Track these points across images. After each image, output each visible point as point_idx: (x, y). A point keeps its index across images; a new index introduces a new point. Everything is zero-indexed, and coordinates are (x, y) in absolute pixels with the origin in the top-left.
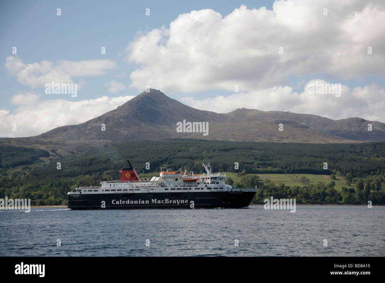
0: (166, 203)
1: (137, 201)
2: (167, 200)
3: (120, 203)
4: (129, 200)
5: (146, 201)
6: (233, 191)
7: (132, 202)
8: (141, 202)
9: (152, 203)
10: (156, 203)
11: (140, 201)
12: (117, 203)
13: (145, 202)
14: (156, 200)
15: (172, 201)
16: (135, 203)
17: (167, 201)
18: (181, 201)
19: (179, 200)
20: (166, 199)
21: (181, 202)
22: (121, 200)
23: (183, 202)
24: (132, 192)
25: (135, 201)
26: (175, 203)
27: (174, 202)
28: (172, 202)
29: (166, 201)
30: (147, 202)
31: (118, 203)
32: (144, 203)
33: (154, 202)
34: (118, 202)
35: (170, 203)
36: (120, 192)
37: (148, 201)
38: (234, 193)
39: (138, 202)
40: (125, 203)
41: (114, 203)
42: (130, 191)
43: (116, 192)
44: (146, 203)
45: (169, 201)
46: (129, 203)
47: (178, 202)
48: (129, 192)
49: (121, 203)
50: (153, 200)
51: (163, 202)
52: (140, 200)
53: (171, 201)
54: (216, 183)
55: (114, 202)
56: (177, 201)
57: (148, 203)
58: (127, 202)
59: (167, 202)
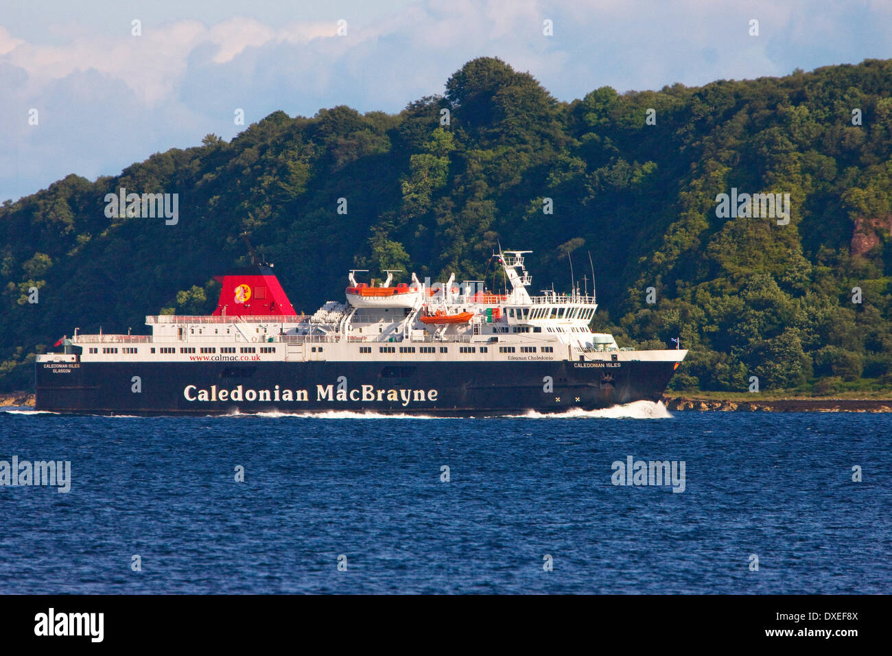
0: (365, 399)
1: (268, 392)
2: (368, 389)
3: (210, 397)
4: (240, 388)
5: (299, 393)
6: (586, 359)
7: (251, 395)
8: (281, 395)
9: (319, 400)
10: (331, 399)
11: (277, 393)
12: (200, 398)
13: (295, 396)
14: (330, 388)
15: (383, 391)
16: (261, 399)
17: (369, 392)
18: (416, 393)
19: (409, 391)
20: (364, 387)
21: (416, 399)
22: (214, 388)
23: (423, 399)
24: (250, 357)
25: (261, 393)
26: (395, 399)
27: (393, 397)
28: (384, 396)
29: (365, 393)
30: (303, 395)
31: (203, 396)
32: (290, 399)
33: (324, 397)
34: (206, 393)
35: (380, 399)
36: (210, 357)
37: (305, 392)
38: (590, 366)
39: (273, 396)
40: (229, 396)
41: (191, 396)
42: (244, 355)
43: (198, 357)
44: (299, 399)
45: (375, 392)
46: (240, 398)
47: (404, 398)
48: (239, 357)
49: (214, 399)
50: (320, 388)
51: (356, 395)
52: (277, 387)
53: (380, 393)
54: (532, 330)
55: (193, 393)
56: (403, 392)
57: (306, 399)
58: (236, 395)
59: (369, 396)
